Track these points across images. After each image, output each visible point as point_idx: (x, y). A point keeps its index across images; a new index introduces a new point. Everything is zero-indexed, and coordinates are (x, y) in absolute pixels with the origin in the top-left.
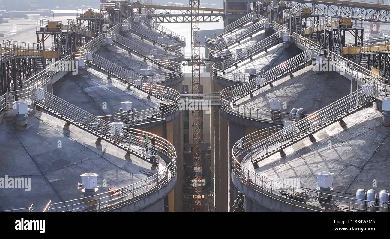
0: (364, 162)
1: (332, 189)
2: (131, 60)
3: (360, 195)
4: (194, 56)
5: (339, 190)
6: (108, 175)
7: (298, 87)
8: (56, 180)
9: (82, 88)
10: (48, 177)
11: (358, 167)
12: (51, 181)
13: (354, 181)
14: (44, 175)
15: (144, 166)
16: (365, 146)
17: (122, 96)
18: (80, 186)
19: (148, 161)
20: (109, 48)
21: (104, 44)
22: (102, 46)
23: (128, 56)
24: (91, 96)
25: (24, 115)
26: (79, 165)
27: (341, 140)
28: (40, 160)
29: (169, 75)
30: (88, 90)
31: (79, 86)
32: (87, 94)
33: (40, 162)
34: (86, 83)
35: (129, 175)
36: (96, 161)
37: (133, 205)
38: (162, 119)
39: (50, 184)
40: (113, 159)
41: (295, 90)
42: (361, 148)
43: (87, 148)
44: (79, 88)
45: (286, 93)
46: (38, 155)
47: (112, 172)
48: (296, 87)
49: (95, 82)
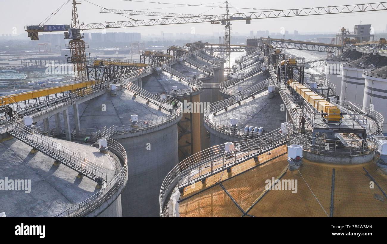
0: (255, 114)
1: (237, 125)
2: (190, 68)
3: (246, 128)
4: (227, 67)
5: (241, 126)
6: (147, 116)
7: (253, 81)
8: (122, 117)
9: (158, 80)
10: (120, 116)
11: (252, 116)
12: (120, 118)
13: (248, 123)
14: (118, 115)
15: (166, 113)
16: (258, 107)
17: (175, 84)
18: (131, 120)
19: (168, 111)
20: (181, 63)
21: (179, 61)
22: (178, 62)
23: (189, 67)
24: (161, 83)
25: (115, 90)
26: (135, 112)
27: (250, 104)
28: (118, 109)
29: (207, 75)
30: (160, 81)
31: (157, 79)
32: (159, 82)
33: (118, 110)
34: (160, 77)
35: (157, 116)
36: (144, 110)
37: (153, 129)
38: (189, 94)
39: (120, 119)
40: (152, 109)
41: (251, 83)
42: (256, 108)
43: (141, 105)
44: (157, 80)
45: (248, 84)
46: (117, 107)
47: (149, 115)
48: (252, 81)
49: (164, 77)
